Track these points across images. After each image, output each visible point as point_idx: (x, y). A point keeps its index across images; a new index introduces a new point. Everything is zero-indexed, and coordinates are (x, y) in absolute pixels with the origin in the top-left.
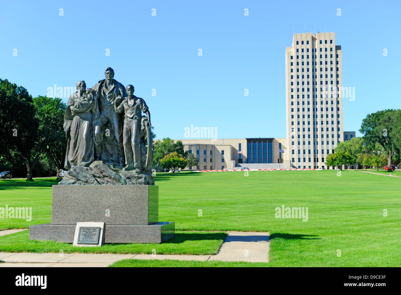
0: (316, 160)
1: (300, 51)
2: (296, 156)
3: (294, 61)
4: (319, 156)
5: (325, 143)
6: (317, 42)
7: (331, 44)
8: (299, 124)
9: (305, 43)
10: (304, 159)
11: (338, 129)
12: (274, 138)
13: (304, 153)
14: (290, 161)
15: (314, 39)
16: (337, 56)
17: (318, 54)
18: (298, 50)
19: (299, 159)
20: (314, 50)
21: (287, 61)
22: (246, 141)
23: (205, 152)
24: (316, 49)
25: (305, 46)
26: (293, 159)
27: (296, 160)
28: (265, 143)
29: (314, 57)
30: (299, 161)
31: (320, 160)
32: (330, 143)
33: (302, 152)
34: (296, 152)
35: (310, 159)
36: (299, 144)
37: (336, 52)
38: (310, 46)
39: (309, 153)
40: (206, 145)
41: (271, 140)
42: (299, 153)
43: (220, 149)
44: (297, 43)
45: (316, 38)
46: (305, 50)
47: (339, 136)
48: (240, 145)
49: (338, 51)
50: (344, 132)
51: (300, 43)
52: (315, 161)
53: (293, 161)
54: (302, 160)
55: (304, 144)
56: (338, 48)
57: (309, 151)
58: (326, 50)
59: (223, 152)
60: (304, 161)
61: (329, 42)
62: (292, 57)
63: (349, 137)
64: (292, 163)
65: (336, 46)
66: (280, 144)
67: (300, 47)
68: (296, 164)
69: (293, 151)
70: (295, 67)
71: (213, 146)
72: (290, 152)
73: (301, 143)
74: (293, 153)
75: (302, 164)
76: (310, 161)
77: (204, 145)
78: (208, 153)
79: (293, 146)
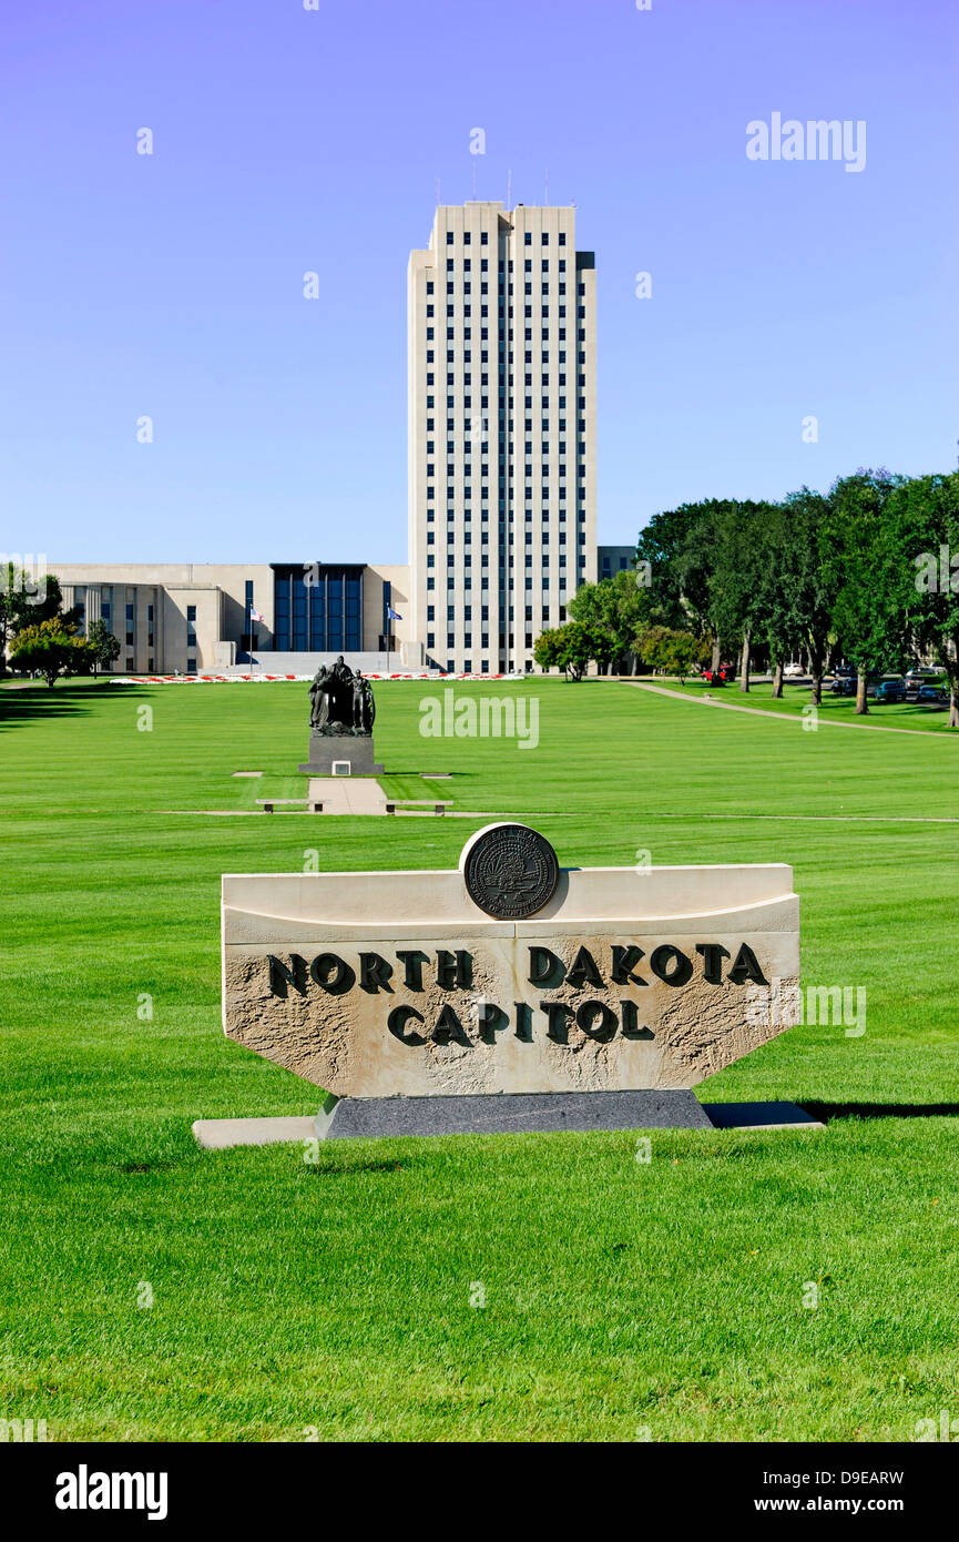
0: (505, 641)
1: (458, 266)
2: (439, 627)
3: (439, 299)
4: (518, 628)
5: (537, 584)
6: (515, 239)
7: (562, 247)
8: (450, 517)
9: (476, 239)
10: (468, 637)
11: (581, 539)
12: (366, 565)
13: (468, 617)
14: (422, 646)
15: (504, 228)
16: (581, 290)
17: (517, 278)
18: (450, 265)
19: (451, 637)
20: (504, 266)
21: (415, 299)
22: (271, 572)
23: (130, 612)
24: (511, 263)
25: (475, 252)
26: (431, 637)
27: (441, 640)
28: (336, 583)
29: (504, 289)
30: (451, 644)
31: (519, 640)
32: (554, 584)
33: (459, 613)
34: (440, 613)
35: (485, 637)
36: (451, 585)
37: (578, 277)
38: (490, 252)
39: (485, 617)
40: (135, 588)
41: (355, 572)
42: (451, 616)
43: (181, 601)
44: (450, 238)
45: (514, 224)
46: (476, 266)
47: (581, 562)
48: (249, 585)
49: (585, 272)
50: (600, 549)
51: (458, 239)
52: (502, 645)
53: (431, 644)
54: (459, 640)
55: (468, 586)
56: (585, 260)
57: (485, 610)
58: (545, 266)
59: (192, 610)
60: (468, 644)
61: (554, 240)
62: (430, 288)
63: (615, 563)
64: (428, 651)
65: (577, 253)
66: (387, 586)
67: (458, 252)
68: (440, 654)
69: (431, 609)
70: (439, 323)
71: (157, 591)
72: (419, 612)
73: (459, 583)
74: (431, 617)
75: (459, 654)
76: (485, 644)
77: (128, 586)
78: (142, 615)
79: (430, 591)
